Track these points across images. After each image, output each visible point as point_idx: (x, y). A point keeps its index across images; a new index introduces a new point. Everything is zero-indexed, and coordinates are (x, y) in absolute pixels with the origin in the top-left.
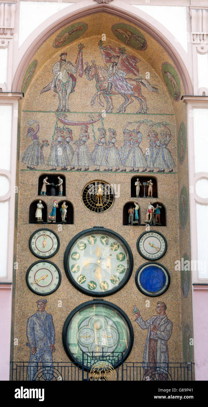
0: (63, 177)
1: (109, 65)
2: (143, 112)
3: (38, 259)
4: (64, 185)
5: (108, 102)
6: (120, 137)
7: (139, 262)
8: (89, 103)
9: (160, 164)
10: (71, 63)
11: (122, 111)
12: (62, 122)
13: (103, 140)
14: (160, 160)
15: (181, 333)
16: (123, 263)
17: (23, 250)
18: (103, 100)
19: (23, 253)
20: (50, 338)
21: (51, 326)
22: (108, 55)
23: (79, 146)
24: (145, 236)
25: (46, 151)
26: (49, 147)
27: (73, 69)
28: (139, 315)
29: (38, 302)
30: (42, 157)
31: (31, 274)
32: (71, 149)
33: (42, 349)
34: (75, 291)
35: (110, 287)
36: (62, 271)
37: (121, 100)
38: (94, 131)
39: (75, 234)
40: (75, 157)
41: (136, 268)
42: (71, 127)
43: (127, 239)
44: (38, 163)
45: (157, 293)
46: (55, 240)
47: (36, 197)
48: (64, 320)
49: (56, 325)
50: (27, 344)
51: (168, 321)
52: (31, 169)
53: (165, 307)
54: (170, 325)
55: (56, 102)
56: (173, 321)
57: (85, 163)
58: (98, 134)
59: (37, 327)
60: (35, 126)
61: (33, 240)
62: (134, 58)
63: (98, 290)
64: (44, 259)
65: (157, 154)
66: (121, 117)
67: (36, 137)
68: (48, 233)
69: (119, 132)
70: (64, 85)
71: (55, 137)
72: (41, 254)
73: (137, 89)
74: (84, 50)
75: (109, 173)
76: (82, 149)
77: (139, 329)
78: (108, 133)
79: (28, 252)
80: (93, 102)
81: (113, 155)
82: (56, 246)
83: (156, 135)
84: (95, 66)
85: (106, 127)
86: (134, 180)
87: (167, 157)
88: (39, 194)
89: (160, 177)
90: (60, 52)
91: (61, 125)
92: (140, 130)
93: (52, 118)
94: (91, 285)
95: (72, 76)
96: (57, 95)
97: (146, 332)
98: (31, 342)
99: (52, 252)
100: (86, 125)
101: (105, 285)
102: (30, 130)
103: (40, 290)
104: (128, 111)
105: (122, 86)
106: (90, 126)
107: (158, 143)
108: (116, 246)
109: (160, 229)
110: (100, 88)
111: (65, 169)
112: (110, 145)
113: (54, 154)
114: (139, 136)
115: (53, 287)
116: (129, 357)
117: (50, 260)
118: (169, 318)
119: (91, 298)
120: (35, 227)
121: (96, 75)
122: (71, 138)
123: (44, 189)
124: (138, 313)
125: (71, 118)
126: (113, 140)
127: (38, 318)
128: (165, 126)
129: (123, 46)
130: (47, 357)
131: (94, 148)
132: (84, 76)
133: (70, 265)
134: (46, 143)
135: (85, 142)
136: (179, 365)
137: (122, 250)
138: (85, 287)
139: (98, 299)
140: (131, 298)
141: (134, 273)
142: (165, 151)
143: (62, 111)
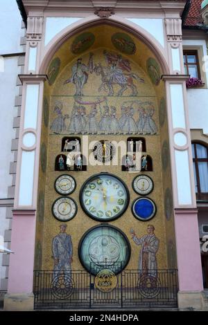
1: (111, 66)
2: (134, 95)
3: (61, 196)
4: (80, 144)
5: (110, 89)
6: (119, 111)
7: (133, 196)
8: (97, 90)
9: (147, 129)
10: (84, 65)
11: (120, 94)
12: (79, 103)
13: (107, 114)
14: (147, 126)
15: (166, 247)
16: (122, 197)
17: (50, 189)
18: (107, 88)
19: (50, 192)
20: (69, 252)
21: (70, 244)
22: (109, 59)
23: (90, 118)
24: (138, 178)
25: (67, 121)
27: (86, 69)
28: (135, 235)
29: (60, 226)
30: (64, 125)
31: (56, 206)
32: (85, 120)
33: (63, 260)
34: (87, 218)
35: (114, 215)
36: (78, 204)
37: (119, 88)
38: (101, 109)
39: (88, 178)
40: (88, 125)
41: (131, 201)
42: (84, 106)
43: (125, 181)
44: (61, 130)
45: (148, 219)
46: (73, 182)
47: (60, 152)
48: (79, 239)
50: (53, 257)
51: (156, 239)
52: (57, 134)
53: (154, 229)
54: (157, 242)
55: (75, 89)
56: (160, 238)
57: (94, 129)
58: (103, 110)
59: (60, 245)
60: (59, 106)
61: (57, 182)
62: (127, 61)
63: (104, 217)
64: (65, 196)
65: (145, 122)
66: (119, 98)
67: (60, 113)
68: (68, 177)
69: (118, 108)
70: (80, 79)
71: (74, 112)
72: (63, 192)
73: (130, 80)
74: (93, 57)
75: (112, 136)
76: (92, 120)
77: (135, 245)
78: (110, 110)
79: (54, 191)
80: (100, 89)
81: (114, 123)
82: (73, 186)
83: (144, 110)
84: (101, 67)
85: (109, 105)
87: (152, 124)
88: (62, 151)
89: (147, 138)
90: (76, 58)
91: (78, 105)
92: (133, 106)
93: (72, 100)
94: (99, 213)
95: (85, 73)
96: (75, 85)
97: (139, 247)
98: (55, 255)
99: (71, 190)
100: (95, 104)
101: (110, 214)
103: (62, 217)
104: (124, 95)
105: (120, 79)
106: (98, 104)
107: (145, 115)
108: (117, 186)
109: (149, 173)
110: (104, 80)
111: (80, 133)
112: (112, 117)
113: (72, 123)
115: (72, 215)
116: (128, 265)
117: (70, 196)
118: (157, 236)
119: (99, 223)
120: (59, 173)
121: (102, 72)
122: (85, 113)
124: (133, 233)
125: (84, 100)
126: (114, 114)
127: (61, 238)
128: (150, 104)
129: (120, 53)
130: (67, 266)
131: (100, 119)
132: (94, 73)
133: (84, 200)
134: (67, 116)
135: (94, 115)
136: (165, 271)
137: (121, 188)
138: (95, 215)
139: (104, 223)
140: (129, 222)
141: (130, 205)
142: (151, 120)
143: (78, 96)
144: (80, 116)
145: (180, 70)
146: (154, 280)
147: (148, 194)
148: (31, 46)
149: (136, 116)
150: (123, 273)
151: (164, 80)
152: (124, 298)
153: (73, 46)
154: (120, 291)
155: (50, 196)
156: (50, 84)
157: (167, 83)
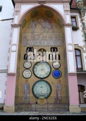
0: (33, 48)
1: (45, 22)
4: (33, 50)
6: (48, 38)
7: (53, 69)
9: (58, 44)
10: (35, 22)
11: (48, 32)
12: (33, 35)
13: (43, 39)
16: (49, 70)
18: (43, 30)
19: (22, 67)
20: (29, 90)
22: (44, 20)
23: (37, 40)
24: (54, 63)
25: (29, 42)
26: (29, 41)
28: (53, 84)
29: (26, 80)
31: (24, 73)
32: (35, 41)
34: (36, 77)
36: (32, 72)
37: (48, 29)
38: (41, 37)
40: (36, 43)
41: (52, 71)
44: (26, 45)
45: (58, 78)
46: (30, 64)
48: (32, 85)
49: (30, 86)
51: (61, 85)
53: (60, 81)
56: (63, 85)
57: (38, 44)
58: (42, 37)
59: (25, 87)
63: (42, 77)
64: (27, 69)
65: (57, 42)
66: (48, 33)
67: (26, 39)
69: (47, 37)
72: (27, 68)
73: (52, 27)
75: (45, 47)
80: (40, 30)
81: (46, 42)
84: (41, 22)
85: (44, 36)
86: (51, 48)
87: (60, 42)
88: (27, 52)
89: (58, 47)
92: (53, 36)
93: (30, 34)
94: (40, 76)
95: (35, 24)
97: (55, 89)
98: (23, 91)
99: (30, 67)
100: (39, 35)
101: (44, 76)
102: (25, 37)
103: (26, 77)
105: (48, 26)
111: (33, 46)
114: (52, 37)
115: (30, 76)
117: (29, 69)
119: (40, 79)
120: (25, 60)
122: (35, 39)
123: (28, 51)
125: (35, 34)
126: (46, 39)
128: (59, 35)
129: (48, 18)
132: (38, 24)
133: (35, 70)
134: (29, 40)
136: (64, 97)
137: (48, 66)
138: (38, 76)
139: (42, 79)
140: (51, 79)
141: (52, 72)
142: (59, 41)
143: (33, 32)
144: (33, 40)
145: (69, 22)
146: (60, 101)
147: (58, 68)
148: (16, 15)
149: (54, 39)
150: (48, 98)
151: (64, 26)
152: (48, 108)
153: (31, 15)
154: (47, 105)
155: (22, 69)
156: (23, 28)
157: (65, 27)
